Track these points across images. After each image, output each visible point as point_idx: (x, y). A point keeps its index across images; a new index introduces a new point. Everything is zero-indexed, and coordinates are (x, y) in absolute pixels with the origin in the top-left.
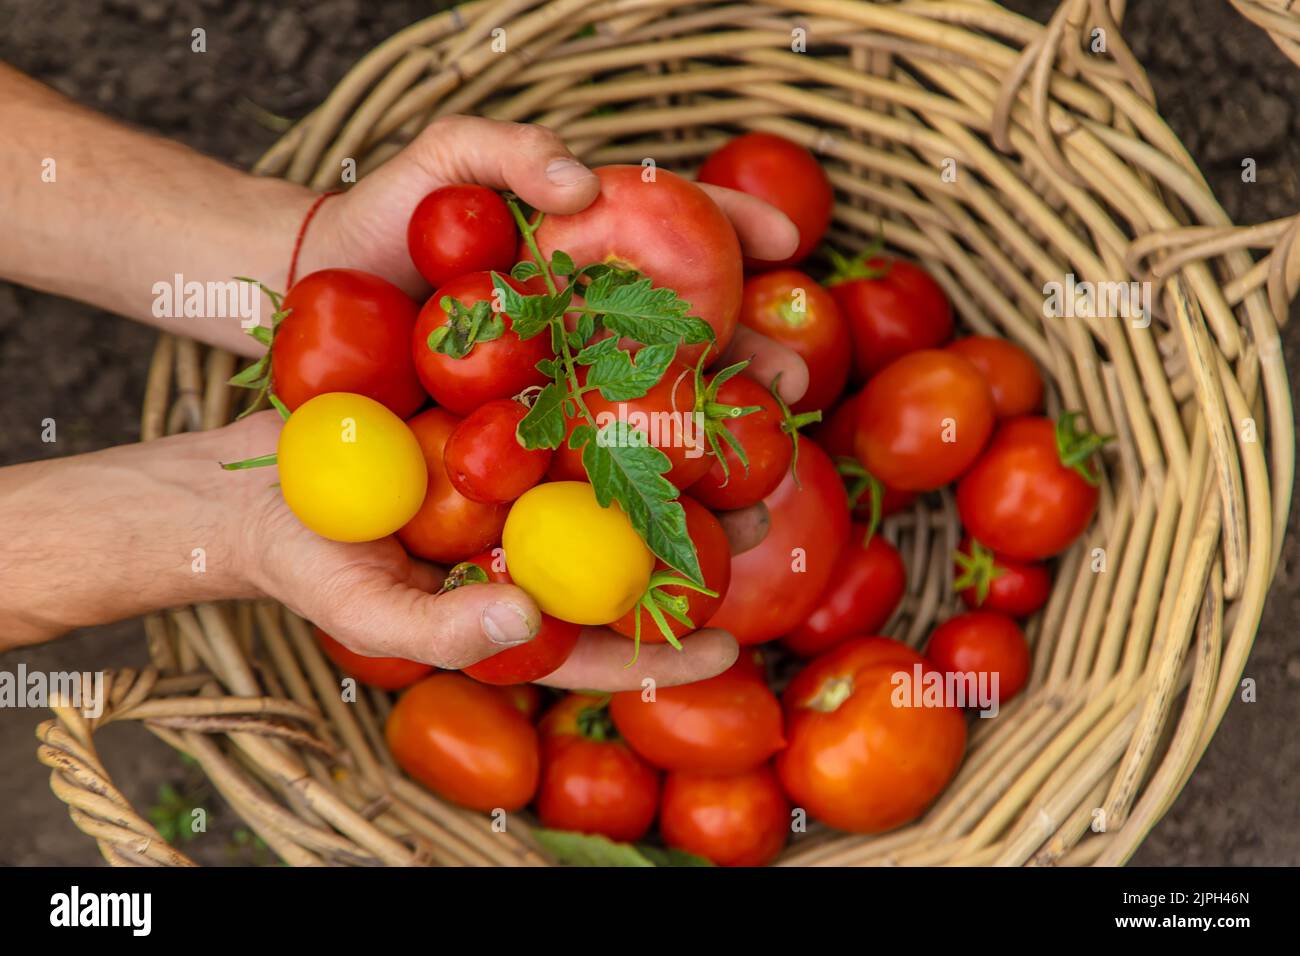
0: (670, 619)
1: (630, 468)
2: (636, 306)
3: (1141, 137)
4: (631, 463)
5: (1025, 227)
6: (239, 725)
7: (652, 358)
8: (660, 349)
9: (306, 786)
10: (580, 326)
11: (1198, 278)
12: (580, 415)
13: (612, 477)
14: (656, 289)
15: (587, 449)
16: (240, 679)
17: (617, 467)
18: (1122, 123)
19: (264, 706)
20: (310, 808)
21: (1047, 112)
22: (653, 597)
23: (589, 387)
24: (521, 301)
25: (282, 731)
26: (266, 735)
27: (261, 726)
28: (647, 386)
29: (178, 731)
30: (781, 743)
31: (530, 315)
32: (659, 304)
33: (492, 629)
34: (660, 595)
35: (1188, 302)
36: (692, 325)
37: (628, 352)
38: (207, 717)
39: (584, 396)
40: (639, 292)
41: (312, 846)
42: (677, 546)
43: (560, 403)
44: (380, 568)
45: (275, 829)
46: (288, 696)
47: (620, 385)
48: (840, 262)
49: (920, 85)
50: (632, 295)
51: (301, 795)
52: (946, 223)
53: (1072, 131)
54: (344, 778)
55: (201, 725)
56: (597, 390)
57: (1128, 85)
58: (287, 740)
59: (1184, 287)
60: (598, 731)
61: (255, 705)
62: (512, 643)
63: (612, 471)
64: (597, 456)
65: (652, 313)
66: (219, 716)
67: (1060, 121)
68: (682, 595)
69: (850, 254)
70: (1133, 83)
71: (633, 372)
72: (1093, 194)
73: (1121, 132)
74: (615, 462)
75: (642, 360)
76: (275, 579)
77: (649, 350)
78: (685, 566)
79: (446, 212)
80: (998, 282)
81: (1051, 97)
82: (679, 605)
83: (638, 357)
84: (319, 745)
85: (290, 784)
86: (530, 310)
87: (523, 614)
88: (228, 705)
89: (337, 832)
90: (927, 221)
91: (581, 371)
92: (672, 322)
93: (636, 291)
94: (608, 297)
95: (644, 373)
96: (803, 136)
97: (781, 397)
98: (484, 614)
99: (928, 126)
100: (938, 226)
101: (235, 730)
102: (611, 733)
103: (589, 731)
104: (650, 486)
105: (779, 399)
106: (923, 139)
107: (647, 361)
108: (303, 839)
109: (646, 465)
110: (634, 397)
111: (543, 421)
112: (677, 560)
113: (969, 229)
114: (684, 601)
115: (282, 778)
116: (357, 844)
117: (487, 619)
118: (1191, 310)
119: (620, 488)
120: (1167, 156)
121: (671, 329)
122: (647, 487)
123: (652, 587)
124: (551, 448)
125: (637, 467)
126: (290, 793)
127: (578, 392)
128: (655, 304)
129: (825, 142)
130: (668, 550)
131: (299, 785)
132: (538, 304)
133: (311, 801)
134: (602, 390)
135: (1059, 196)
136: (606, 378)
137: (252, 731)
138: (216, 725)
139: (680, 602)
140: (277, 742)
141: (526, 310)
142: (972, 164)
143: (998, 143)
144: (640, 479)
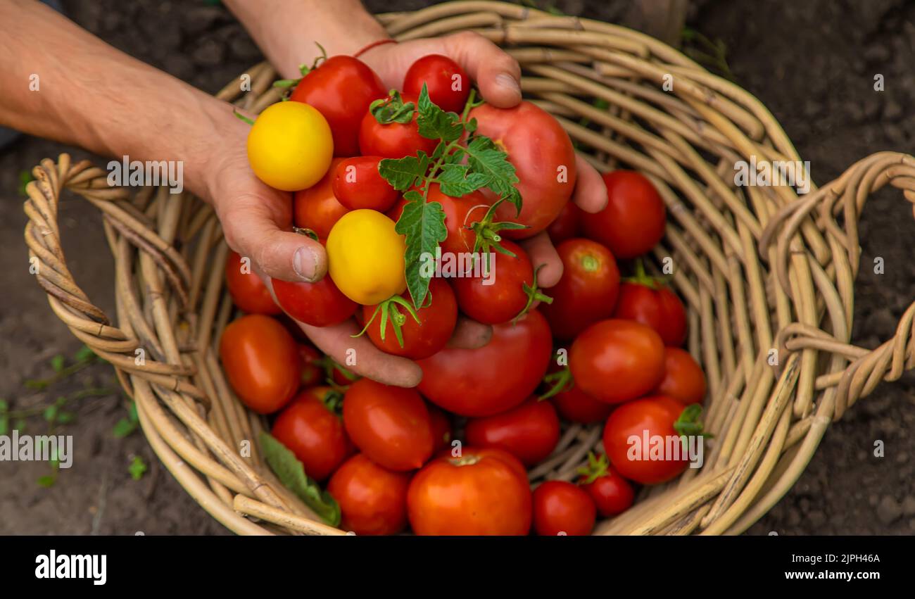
0: (389, 324)
1: (426, 230)
2: (491, 163)
3: (835, 284)
4: (428, 228)
5: (748, 311)
6: (148, 248)
7: (476, 180)
8: (483, 177)
9: (157, 298)
10: (456, 154)
11: (808, 359)
12: (422, 189)
13: (414, 226)
14: (507, 162)
15: (411, 204)
16: (167, 230)
17: (420, 225)
18: (830, 271)
19: (167, 250)
20: (151, 311)
21: (792, 236)
22: (389, 307)
23: (437, 180)
24: (428, 104)
25: (167, 267)
26: (158, 265)
27: (158, 256)
28: (464, 192)
29: (117, 234)
30: (419, 465)
31: (429, 115)
32: (503, 170)
33: (297, 260)
34: (394, 307)
35: (795, 369)
36: (512, 190)
37: (467, 170)
38: (135, 233)
39: (431, 184)
40: (497, 158)
41: (137, 330)
42: (420, 285)
43: (415, 175)
44: (271, 210)
45: (127, 312)
46: (190, 264)
47: (452, 185)
48: (641, 272)
49: (745, 201)
50: (493, 157)
51: (152, 301)
52: (713, 291)
53: (798, 253)
54: (185, 327)
55: (128, 234)
56: (439, 184)
57: (847, 253)
58: (166, 275)
59: (798, 361)
60: (332, 404)
61: (163, 246)
62: (303, 277)
63: (417, 224)
64: (414, 211)
65: (496, 172)
66: (141, 237)
67: (796, 245)
68: (404, 314)
69: (648, 273)
70: (850, 252)
71: (462, 182)
72: (791, 304)
73: (827, 275)
74: (421, 221)
75: (471, 179)
76: (218, 186)
77: (479, 175)
78: (417, 297)
79: (435, 65)
80: (718, 340)
81: (799, 230)
82: (399, 318)
83: (470, 175)
84: (185, 300)
85: (150, 292)
86: (430, 112)
87: (317, 261)
88: (150, 235)
89: (156, 333)
90: (704, 285)
91: (439, 171)
92: (503, 181)
93: (496, 156)
94: (480, 150)
95: (467, 184)
96: (669, 197)
97: (537, 277)
98: (299, 250)
99: (736, 229)
100: (709, 292)
101: (144, 250)
102: (338, 410)
103: (328, 400)
104: (430, 245)
105: (535, 277)
106: (728, 232)
107: (473, 180)
108: (136, 323)
109: (435, 233)
110: (454, 195)
111: (399, 174)
112: (415, 292)
113: (721, 299)
114: (403, 318)
115: (148, 287)
116: (160, 344)
117: (298, 253)
118: (792, 374)
119: (413, 234)
120: (841, 300)
121: (500, 184)
122: (428, 246)
123: (391, 300)
124: (393, 187)
125: (430, 232)
126: (147, 297)
127: (430, 179)
128: (501, 169)
129: (677, 208)
130: (414, 284)
131: (154, 295)
132: (437, 113)
133: (154, 307)
134: (442, 184)
135: (775, 300)
136: (448, 179)
137: (152, 256)
138: (136, 239)
139: (401, 317)
140: (161, 274)
141: (428, 110)
142: (743, 260)
143: (761, 248)
144: (427, 239)
